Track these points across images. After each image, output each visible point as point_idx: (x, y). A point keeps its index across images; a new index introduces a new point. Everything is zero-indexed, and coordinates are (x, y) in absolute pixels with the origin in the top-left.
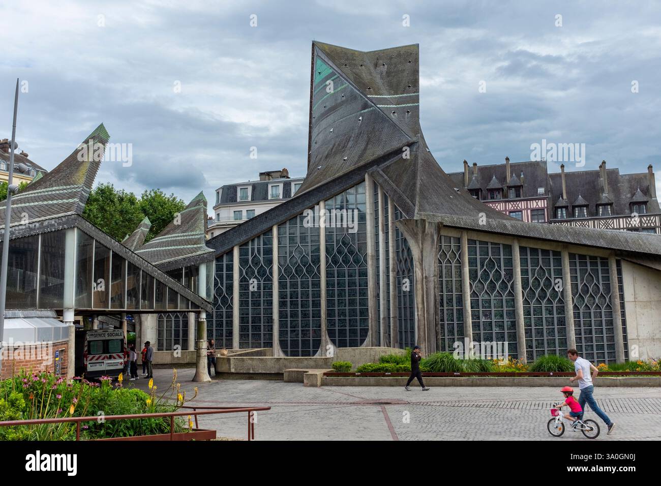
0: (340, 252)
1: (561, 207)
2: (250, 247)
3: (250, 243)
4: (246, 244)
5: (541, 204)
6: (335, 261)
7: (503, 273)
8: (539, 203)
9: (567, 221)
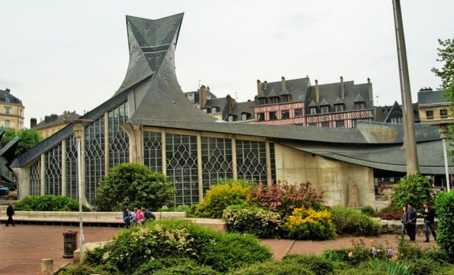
0: (116, 142)
1: (313, 107)
2: (71, 140)
3: (71, 139)
4: (69, 139)
5: (301, 106)
6: (113, 148)
7: (190, 154)
8: (299, 105)
9: (316, 116)
